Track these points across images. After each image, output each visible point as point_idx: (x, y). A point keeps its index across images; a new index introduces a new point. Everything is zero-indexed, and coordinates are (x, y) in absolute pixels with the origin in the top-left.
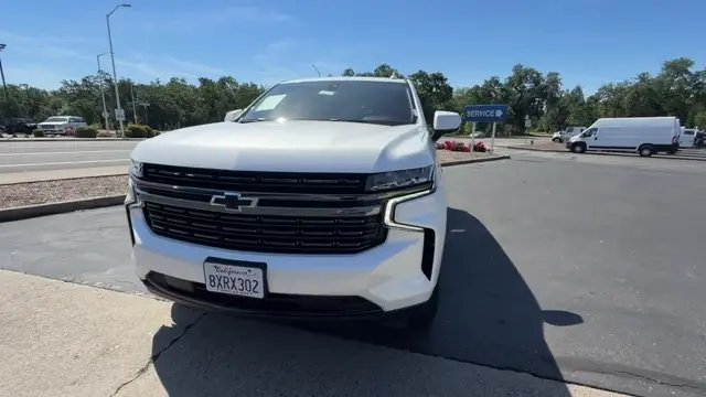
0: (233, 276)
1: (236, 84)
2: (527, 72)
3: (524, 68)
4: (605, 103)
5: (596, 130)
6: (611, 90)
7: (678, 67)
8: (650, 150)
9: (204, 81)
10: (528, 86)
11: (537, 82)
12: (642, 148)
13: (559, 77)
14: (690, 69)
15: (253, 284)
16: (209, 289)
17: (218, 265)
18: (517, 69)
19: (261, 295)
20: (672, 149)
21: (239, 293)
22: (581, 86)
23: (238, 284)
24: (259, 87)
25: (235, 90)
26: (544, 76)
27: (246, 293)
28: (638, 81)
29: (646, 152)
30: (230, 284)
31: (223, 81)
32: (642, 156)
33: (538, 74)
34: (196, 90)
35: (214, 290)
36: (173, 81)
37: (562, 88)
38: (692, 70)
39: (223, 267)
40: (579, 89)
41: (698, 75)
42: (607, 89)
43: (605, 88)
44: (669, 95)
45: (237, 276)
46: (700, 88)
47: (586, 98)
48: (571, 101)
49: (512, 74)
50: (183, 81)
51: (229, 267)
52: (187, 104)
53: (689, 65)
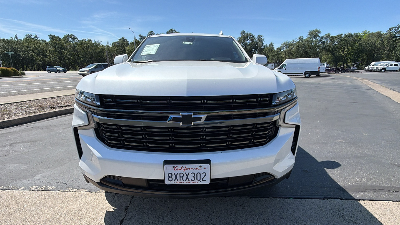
0: (187, 172)
1: (77, 39)
2: (247, 35)
3: (246, 33)
4: (285, 52)
5: (285, 65)
6: (287, 45)
7: (315, 34)
8: (309, 74)
9: (53, 37)
10: (249, 42)
11: (252, 41)
12: (305, 74)
13: (263, 38)
14: (319, 35)
15: (202, 175)
16: (167, 182)
17: (175, 165)
18: (243, 33)
19: (208, 182)
20: (317, 73)
21: (191, 182)
22: (273, 43)
23: (190, 177)
24: (93, 42)
25: (77, 44)
26: (256, 37)
27: (196, 182)
28: (298, 40)
29: (307, 75)
30: (185, 177)
31: (67, 37)
32: (306, 77)
33: (253, 36)
34: (47, 43)
35: (172, 183)
36: (28, 36)
37: (265, 44)
38: (320, 35)
39: (179, 166)
40: (272, 44)
41: (322, 38)
42: (285, 44)
43: (284, 43)
44: (311, 47)
45: (191, 171)
46: (324, 44)
47: (275, 48)
48: (269, 50)
49: (240, 36)
50: (36, 36)
51: (184, 166)
52: (42, 53)
53: (319, 33)
